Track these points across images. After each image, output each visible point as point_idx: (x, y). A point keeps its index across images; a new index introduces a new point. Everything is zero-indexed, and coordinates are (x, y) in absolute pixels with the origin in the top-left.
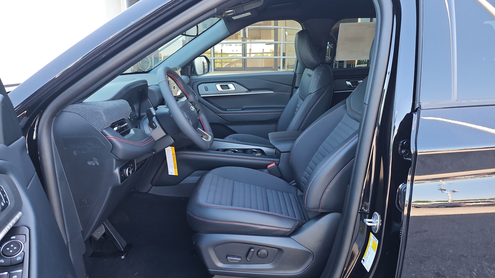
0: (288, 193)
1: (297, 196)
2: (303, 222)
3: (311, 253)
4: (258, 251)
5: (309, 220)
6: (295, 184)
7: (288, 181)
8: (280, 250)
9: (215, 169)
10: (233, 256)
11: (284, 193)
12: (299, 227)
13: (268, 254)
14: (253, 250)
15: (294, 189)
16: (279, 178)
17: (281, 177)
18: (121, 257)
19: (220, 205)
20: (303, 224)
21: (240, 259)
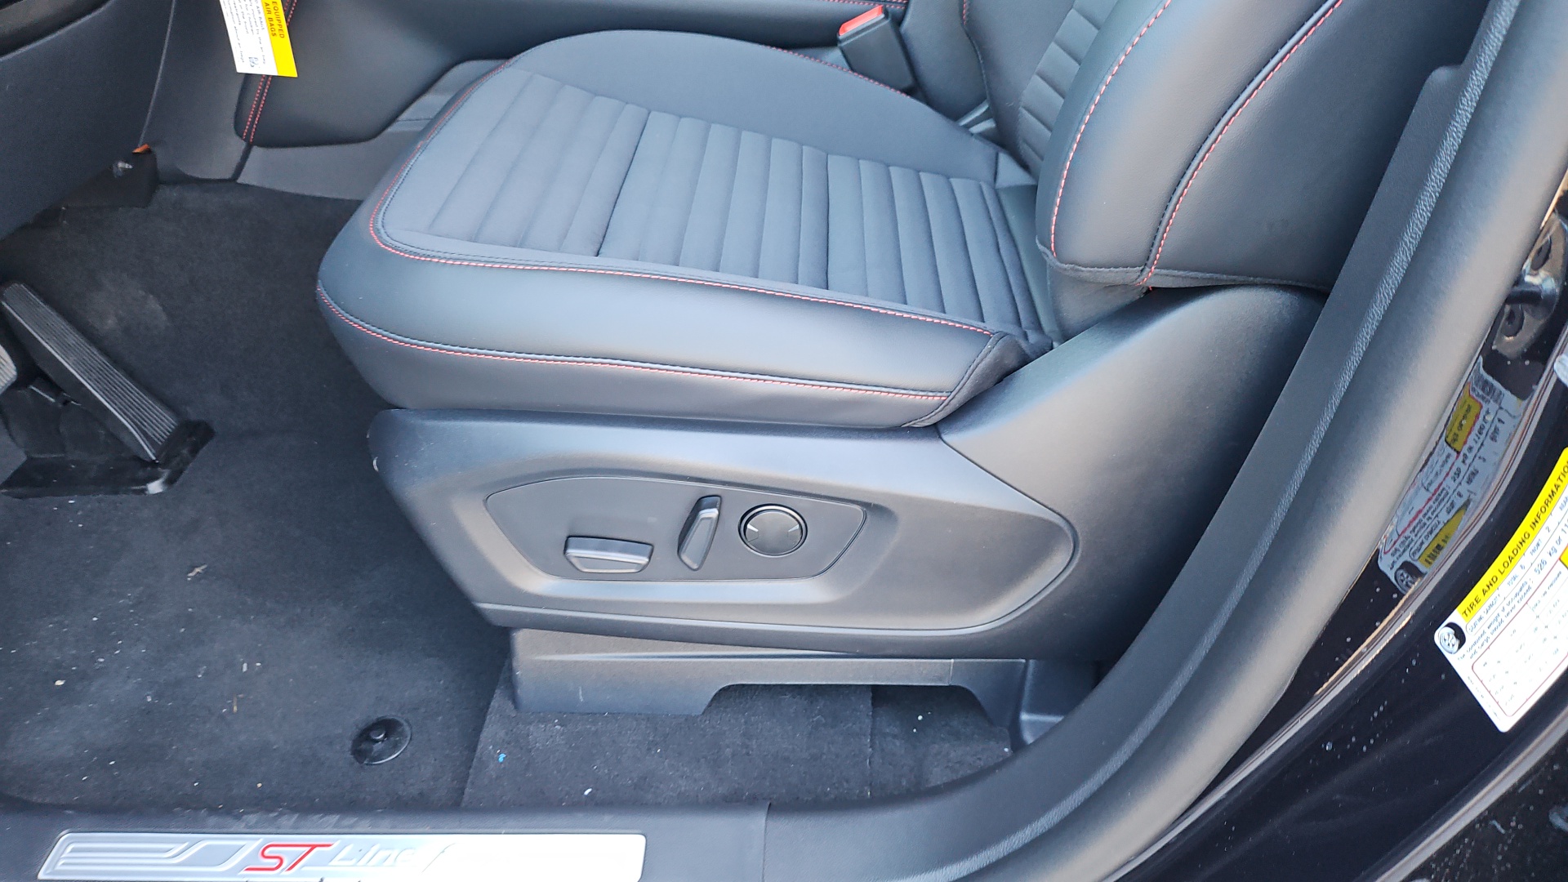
0: (946, 175)
1: (996, 194)
2: (1023, 344)
3: (1060, 529)
4: (748, 516)
5: (1066, 336)
6: (988, 125)
7: (952, 112)
8: (875, 510)
9: (543, 46)
10: (604, 540)
11: (925, 177)
12: (1000, 380)
13: (804, 531)
14: (712, 513)
15: (978, 155)
16: (904, 95)
17: (915, 89)
18: (146, 490)
19: (521, 246)
20: (1025, 361)
21: (644, 560)
